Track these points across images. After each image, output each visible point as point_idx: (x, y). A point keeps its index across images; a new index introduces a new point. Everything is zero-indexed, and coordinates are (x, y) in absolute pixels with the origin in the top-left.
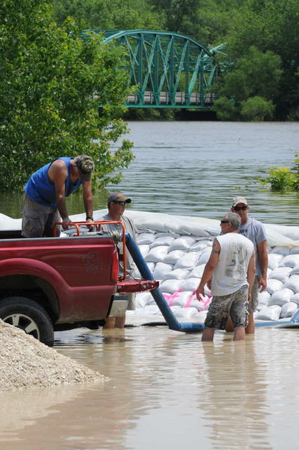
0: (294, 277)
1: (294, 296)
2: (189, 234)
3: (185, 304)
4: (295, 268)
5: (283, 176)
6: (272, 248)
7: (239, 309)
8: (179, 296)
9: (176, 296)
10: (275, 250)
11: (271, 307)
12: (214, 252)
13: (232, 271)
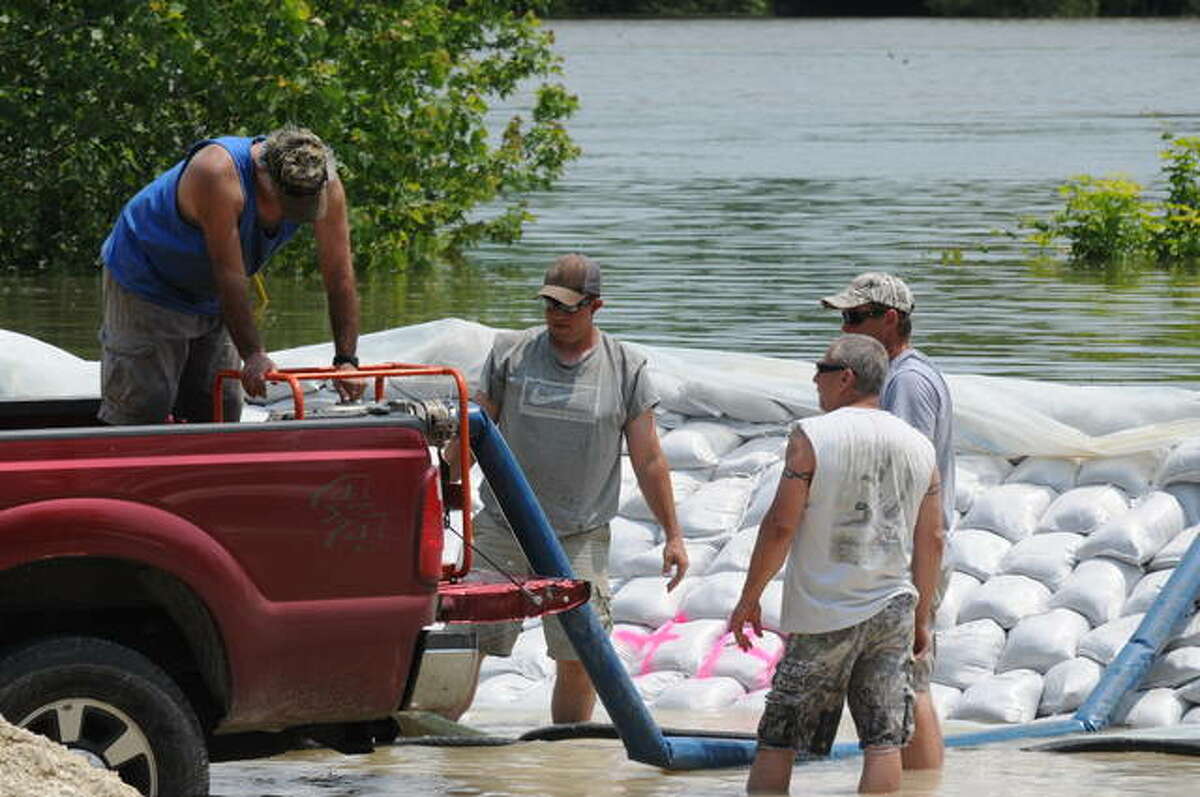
0: (1090, 566)
1: (1088, 636)
2: (717, 413)
3: (700, 662)
4: (1094, 537)
5: (1114, 210)
6: (1015, 463)
7: (882, 679)
8: (675, 637)
9: (665, 637)
10: (1024, 471)
11: (1005, 675)
12: (789, 474)
13: (857, 545)
